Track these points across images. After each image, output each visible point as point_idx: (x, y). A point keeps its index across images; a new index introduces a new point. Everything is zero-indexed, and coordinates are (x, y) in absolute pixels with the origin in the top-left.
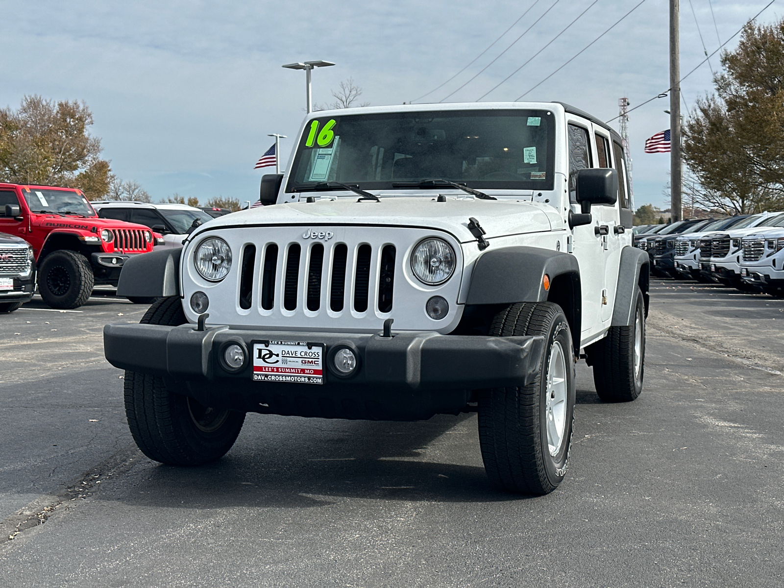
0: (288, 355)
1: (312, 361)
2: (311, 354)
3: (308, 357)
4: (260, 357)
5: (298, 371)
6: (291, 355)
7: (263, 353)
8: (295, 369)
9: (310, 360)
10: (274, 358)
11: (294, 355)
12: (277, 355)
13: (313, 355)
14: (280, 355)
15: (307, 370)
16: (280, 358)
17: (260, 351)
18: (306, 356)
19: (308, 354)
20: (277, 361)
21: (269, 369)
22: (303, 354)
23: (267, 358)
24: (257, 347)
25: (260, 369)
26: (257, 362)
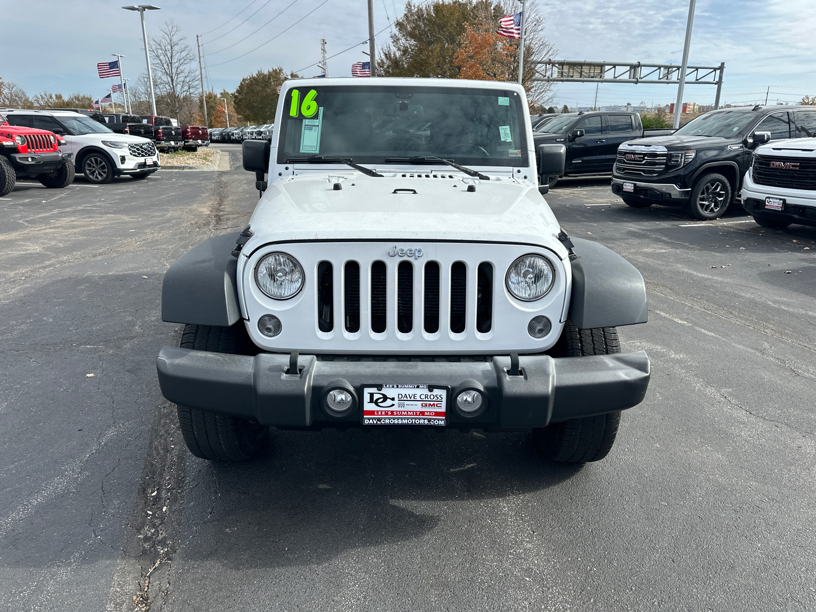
0: (405, 399)
1: (434, 404)
2: (432, 397)
3: (430, 400)
4: (371, 401)
5: (416, 414)
6: (409, 399)
7: (376, 397)
8: (413, 412)
9: (432, 403)
10: (389, 402)
11: (412, 399)
12: (393, 399)
13: (435, 398)
14: (396, 399)
15: (427, 412)
16: (396, 402)
17: (372, 395)
18: (427, 399)
19: (429, 397)
20: (393, 405)
21: (382, 413)
22: (423, 397)
23: (380, 403)
24: (367, 391)
25: (372, 413)
26: (368, 406)
